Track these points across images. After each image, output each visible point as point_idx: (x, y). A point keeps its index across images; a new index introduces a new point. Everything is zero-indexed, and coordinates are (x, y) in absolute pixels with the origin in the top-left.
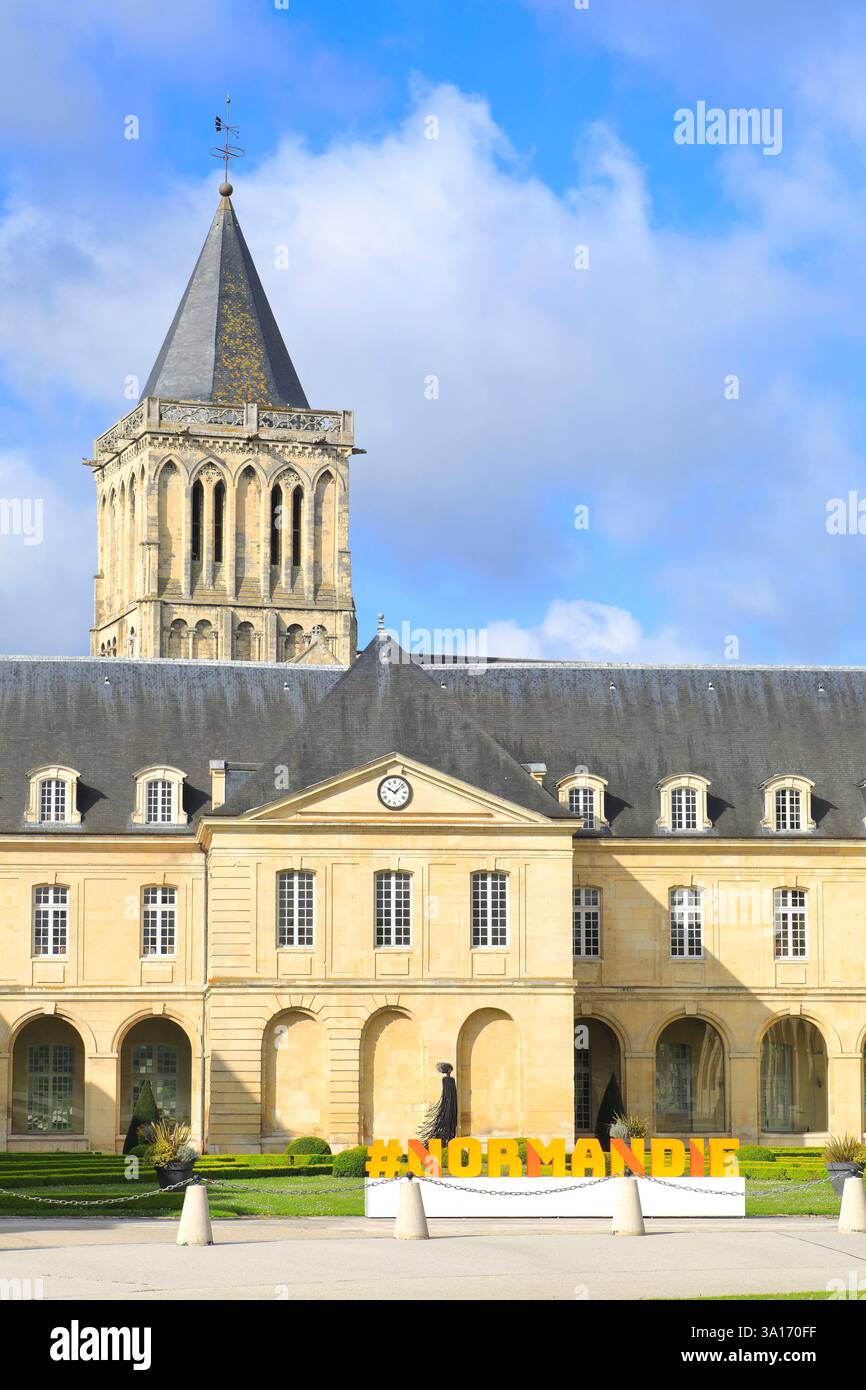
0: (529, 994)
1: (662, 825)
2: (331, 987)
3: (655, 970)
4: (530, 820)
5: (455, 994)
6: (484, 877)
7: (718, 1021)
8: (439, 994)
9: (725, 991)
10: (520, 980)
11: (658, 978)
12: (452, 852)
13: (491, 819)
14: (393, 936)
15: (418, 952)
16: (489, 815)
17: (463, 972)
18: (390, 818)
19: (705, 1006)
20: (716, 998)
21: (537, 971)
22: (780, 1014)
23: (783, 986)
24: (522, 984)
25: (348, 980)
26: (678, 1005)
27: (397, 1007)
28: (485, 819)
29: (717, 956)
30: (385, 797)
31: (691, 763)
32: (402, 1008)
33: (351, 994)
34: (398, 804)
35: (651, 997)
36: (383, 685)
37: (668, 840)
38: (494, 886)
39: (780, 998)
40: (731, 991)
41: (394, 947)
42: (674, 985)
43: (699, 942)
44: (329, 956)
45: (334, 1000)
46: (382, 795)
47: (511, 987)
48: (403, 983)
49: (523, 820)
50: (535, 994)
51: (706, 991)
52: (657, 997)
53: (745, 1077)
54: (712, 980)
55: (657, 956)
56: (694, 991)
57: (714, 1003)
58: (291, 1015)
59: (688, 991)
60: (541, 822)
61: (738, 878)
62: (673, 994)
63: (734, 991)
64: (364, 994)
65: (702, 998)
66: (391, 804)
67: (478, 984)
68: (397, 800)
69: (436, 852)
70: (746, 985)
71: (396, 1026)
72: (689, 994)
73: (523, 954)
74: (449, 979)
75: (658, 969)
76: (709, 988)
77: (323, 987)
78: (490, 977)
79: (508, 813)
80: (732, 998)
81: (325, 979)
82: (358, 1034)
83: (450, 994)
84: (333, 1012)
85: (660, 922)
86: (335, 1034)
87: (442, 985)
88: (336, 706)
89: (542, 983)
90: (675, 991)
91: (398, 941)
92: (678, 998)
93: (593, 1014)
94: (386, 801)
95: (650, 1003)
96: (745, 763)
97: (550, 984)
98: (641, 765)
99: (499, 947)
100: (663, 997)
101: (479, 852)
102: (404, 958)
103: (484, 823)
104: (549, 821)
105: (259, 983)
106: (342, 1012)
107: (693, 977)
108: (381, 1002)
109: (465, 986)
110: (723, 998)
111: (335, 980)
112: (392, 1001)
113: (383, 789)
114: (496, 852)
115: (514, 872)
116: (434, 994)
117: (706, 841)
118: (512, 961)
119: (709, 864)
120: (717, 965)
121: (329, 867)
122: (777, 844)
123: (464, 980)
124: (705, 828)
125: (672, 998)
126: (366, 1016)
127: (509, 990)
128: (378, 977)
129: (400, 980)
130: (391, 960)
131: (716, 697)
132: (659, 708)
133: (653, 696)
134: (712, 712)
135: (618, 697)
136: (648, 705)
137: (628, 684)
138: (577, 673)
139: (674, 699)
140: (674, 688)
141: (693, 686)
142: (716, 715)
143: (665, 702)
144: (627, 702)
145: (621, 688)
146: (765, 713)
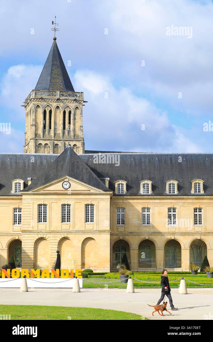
0: (99, 234)
1: (140, 193)
2: (51, 232)
3: (138, 228)
4: (99, 191)
5: (81, 234)
6: (89, 206)
7: (154, 240)
8: (77, 234)
9: (155, 233)
10: (97, 230)
11: (139, 230)
12: (80, 199)
13: (90, 192)
14: (66, 220)
15: (72, 224)
16: (90, 190)
17: (83, 229)
18: (65, 191)
19: (150, 237)
20: (153, 235)
21: (101, 228)
22: (169, 239)
23: (170, 232)
24: (97, 231)
25: (55, 230)
26: (144, 237)
27: (67, 237)
28: (88, 191)
29: (154, 224)
30: (64, 186)
31: (150, 177)
32: (68, 237)
33: (56, 234)
34: (67, 188)
35: (137, 235)
37: (141, 196)
38: (91, 208)
39: (169, 235)
40: (157, 233)
41: (66, 223)
42: (143, 231)
43: (149, 221)
44: (50, 225)
45: (51, 235)
46: (63, 186)
47: (95, 232)
48: (68, 231)
49: (98, 192)
50: (101, 234)
51: (151, 233)
52: (139, 235)
53: (160, 254)
54: (152, 230)
55: (139, 224)
56: (148, 233)
57: (153, 236)
58: (41, 239)
59: (146, 233)
60: (102, 192)
61: (159, 205)
62: (143, 234)
63: (158, 233)
64: (59, 234)
65: (150, 235)
66: (65, 188)
67: (87, 231)
68: (67, 187)
69: (76, 199)
70: (161, 231)
71: (67, 242)
72: (146, 234)
73: (98, 224)
74: (79, 230)
75: (139, 228)
76: (152, 232)
77: (49, 232)
78: (89, 230)
79: (94, 190)
80: (157, 235)
81: (49, 230)
82: (57, 244)
83: (80, 234)
84: (51, 238)
85: (140, 216)
86: (51, 244)
87: (78, 232)
88: (56, 164)
89: (102, 231)
90: (143, 233)
91: (67, 221)
92: (144, 235)
93: (123, 239)
94: (64, 187)
95: (137, 236)
96: (163, 177)
97: (104, 231)
98: (137, 178)
99: (92, 223)
100: (140, 235)
101: (87, 200)
102: (69, 225)
103: (88, 192)
104: (104, 192)
105: (33, 231)
106: (53, 238)
107: (148, 230)
108: (63, 236)
109: (83, 232)
110: (155, 235)
111: (52, 231)
112: (66, 236)
113: (63, 184)
114: (91, 200)
115: (96, 204)
116: (76, 234)
117: (151, 196)
118: (95, 226)
119: (152, 202)
120: (153, 227)
121: (50, 203)
122: (168, 197)
123: (83, 231)
124: (151, 193)
125: (142, 235)
126: (59, 239)
127: (94, 233)
128: (62, 230)
129: (67, 231)
130: (65, 226)
131: (158, 161)
132: (143, 164)
133: (142, 161)
134: (156, 165)
135: (133, 161)
136: (141, 163)
137: (136, 158)
138: (124, 156)
139: (147, 161)
140: (148, 159)
141: (152, 158)
142: (157, 166)
143: (145, 162)
144: (135, 162)
145: (134, 159)
146: (169, 165)
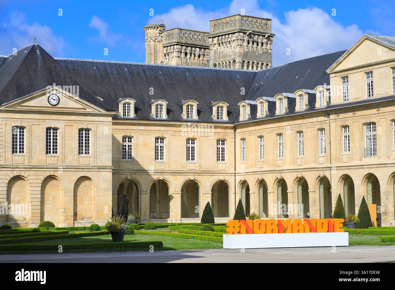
0: (98, 171)
1: (120, 115)
2: (31, 168)
3: (118, 165)
4: (99, 111)
5: (73, 171)
6: (82, 131)
7: (137, 181)
8: (68, 171)
9: (140, 171)
10: (94, 166)
11: (119, 167)
12: (72, 121)
13: (85, 110)
14: (52, 151)
15: (61, 156)
16: (85, 109)
17: (76, 164)
18: (52, 109)
19: (133, 176)
20: (137, 173)
21: (100, 164)
22: (156, 180)
23: (158, 170)
24: (96, 168)
25: (37, 166)
26: (125, 176)
27: (54, 175)
28: (84, 110)
29: (137, 160)
30: (51, 101)
31: (125, 94)
32: (55, 176)
33: (38, 171)
34: (55, 104)
35: (116, 173)
36: (40, 62)
37: (123, 120)
38: (86, 134)
39: (156, 174)
40: (142, 171)
41: (52, 154)
42: (124, 169)
43: (131, 155)
44: (30, 157)
45: (32, 173)
46: (50, 101)
47: (92, 169)
48: (53, 167)
49: (96, 111)
50: (99, 171)
51: (134, 171)
52: (118, 173)
54: (136, 168)
55: (119, 159)
56: (130, 171)
57: (136, 175)
58: (17, 178)
59: (128, 171)
60: (103, 112)
61: (144, 134)
62: (124, 172)
63: (143, 171)
64: (42, 171)
65: (133, 173)
66: (53, 104)
67: (81, 168)
68: (55, 103)
69: (67, 121)
70: (146, 169)
71: (53, 182)
72: (128, 172)
73: (95, 157)
74: (71, 166)
75: (119, 164)
76: (135, 170)
77: (29, 168)
78: (85, 165)
79: (91, 108)
80: (142, 173)
81: (29, 166)
82: (40, 185)
83: (72, 171)
84: (32, 177)
85: (120, 148)
86: (32, 185)
87: (68, 168)
88: (25, 68)
89: (102, 168)
90: (124, 171)
91: (53, 152)
92: (125, 173)
94: (51, 103)
95: (116, 175)
96: (142, 95)
97: (104, 168)
98: (109, 94)
99: (87, 155)
100: (120, 173)
101: (81, 122)
102: (56, 158)
103: (84, 111)
104: (106, 112)
105: (6, 167)
106: (35, 177)
107: (130, 166)
108: (48, 174)
109: (77, 168)
110: (139, 173)
111: (32, 166)
112: (52, 173)
113: (50, 98)
114: (87, 122)
115: (93, 129)
116: (66, 171)
117: (135, 121)
118: (92, 160)
119: (135, 129)
120: (137, 163)
121: (31, 125)
122: (157, 122)
123: (76, 166)
124: (134, 116)
125: (123, 173)
126: (43, 179)
127: (91, 170)
128: (47, 165)
129: (55, 166)
130: (50, 159)
131: (128, 73)
132: (111, 76)
133: (109, 71)
134: (128, 78)
135: (97, 72)
136: (107, 74)
137: (100, 67)
138: (83, 62)
139: (115, 73)
140: (115, 69)
141: (120, 69)
142: (130, 79)
143: (112, 74)
144: (100, 72)
145: (97, 67)
146: (144, 79)
